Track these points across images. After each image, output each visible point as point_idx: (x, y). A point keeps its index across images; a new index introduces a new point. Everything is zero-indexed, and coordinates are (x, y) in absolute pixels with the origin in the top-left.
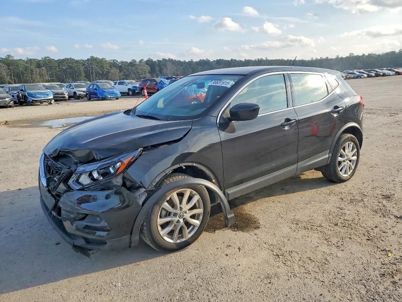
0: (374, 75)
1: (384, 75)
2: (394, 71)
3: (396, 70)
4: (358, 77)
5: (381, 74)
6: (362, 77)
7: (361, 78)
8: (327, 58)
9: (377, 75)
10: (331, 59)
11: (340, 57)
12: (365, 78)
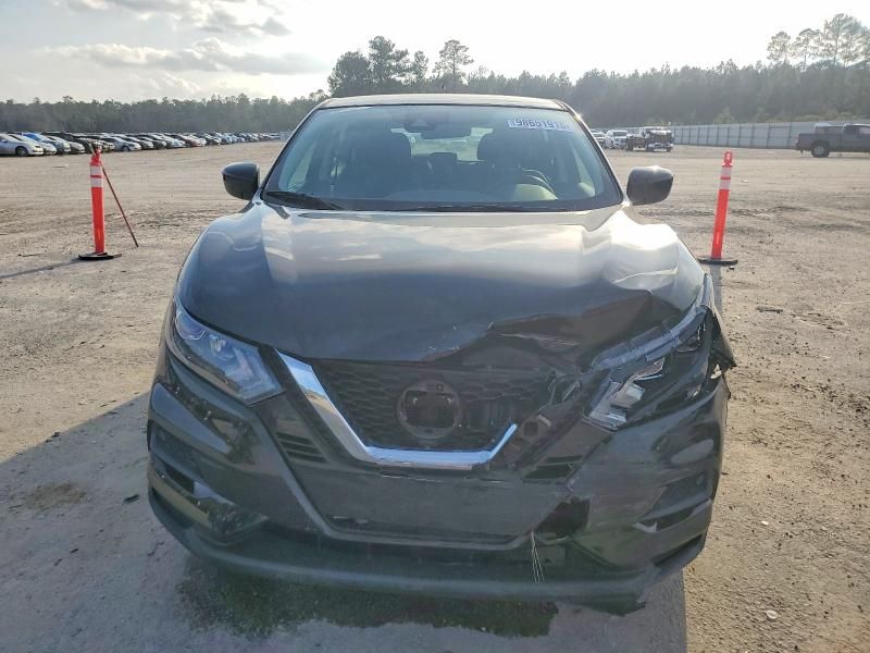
0: (151, 145)
1: (169, 146)
2: (182, 139)
3: (186, 138)
4: (123, 149)
5: (164, 143)
6: (131, 148)
7: (129, 150)
8: (10, 102)
9: (158, 146)
10: (21, 106)
11: (43, 102)
12: (136, 150)
